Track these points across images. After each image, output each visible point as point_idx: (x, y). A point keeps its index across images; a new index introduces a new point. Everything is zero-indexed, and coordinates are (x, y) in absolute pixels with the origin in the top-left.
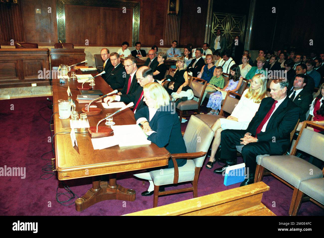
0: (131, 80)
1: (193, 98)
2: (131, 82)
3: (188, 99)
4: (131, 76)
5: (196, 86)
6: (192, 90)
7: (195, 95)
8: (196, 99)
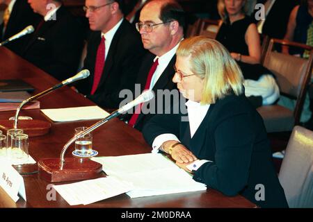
0: (104, 48)
1: (277, 100)
2: (104, 55)
3: (264, 102)
4: (104, 39)
5: (282, 66)
6: (275, 77)
7: (283, 91)
8: (285, 102)
